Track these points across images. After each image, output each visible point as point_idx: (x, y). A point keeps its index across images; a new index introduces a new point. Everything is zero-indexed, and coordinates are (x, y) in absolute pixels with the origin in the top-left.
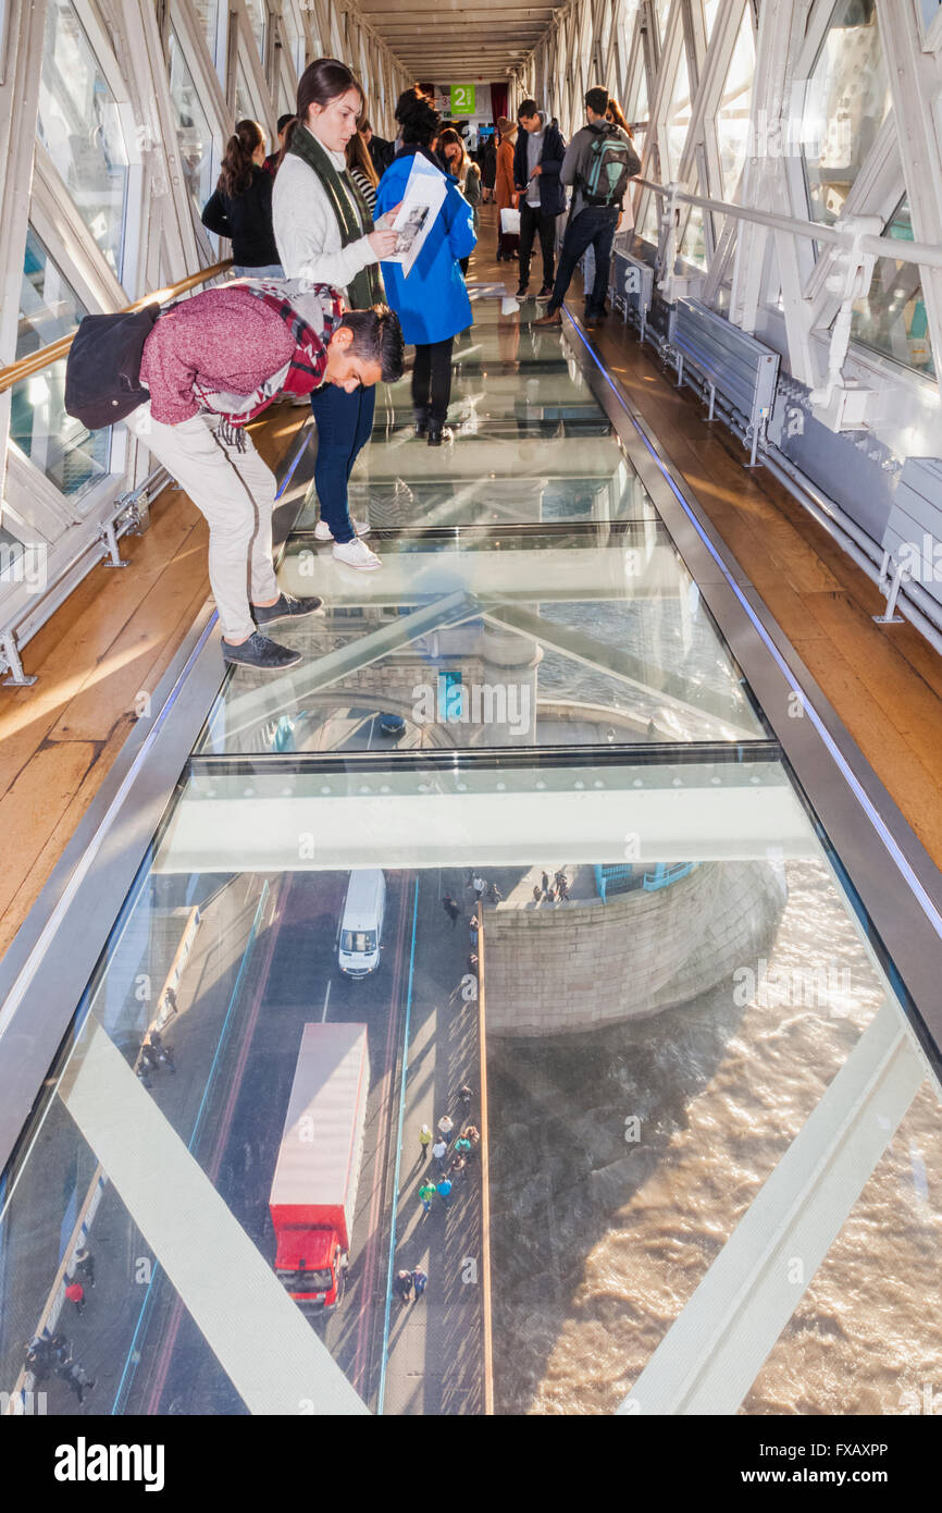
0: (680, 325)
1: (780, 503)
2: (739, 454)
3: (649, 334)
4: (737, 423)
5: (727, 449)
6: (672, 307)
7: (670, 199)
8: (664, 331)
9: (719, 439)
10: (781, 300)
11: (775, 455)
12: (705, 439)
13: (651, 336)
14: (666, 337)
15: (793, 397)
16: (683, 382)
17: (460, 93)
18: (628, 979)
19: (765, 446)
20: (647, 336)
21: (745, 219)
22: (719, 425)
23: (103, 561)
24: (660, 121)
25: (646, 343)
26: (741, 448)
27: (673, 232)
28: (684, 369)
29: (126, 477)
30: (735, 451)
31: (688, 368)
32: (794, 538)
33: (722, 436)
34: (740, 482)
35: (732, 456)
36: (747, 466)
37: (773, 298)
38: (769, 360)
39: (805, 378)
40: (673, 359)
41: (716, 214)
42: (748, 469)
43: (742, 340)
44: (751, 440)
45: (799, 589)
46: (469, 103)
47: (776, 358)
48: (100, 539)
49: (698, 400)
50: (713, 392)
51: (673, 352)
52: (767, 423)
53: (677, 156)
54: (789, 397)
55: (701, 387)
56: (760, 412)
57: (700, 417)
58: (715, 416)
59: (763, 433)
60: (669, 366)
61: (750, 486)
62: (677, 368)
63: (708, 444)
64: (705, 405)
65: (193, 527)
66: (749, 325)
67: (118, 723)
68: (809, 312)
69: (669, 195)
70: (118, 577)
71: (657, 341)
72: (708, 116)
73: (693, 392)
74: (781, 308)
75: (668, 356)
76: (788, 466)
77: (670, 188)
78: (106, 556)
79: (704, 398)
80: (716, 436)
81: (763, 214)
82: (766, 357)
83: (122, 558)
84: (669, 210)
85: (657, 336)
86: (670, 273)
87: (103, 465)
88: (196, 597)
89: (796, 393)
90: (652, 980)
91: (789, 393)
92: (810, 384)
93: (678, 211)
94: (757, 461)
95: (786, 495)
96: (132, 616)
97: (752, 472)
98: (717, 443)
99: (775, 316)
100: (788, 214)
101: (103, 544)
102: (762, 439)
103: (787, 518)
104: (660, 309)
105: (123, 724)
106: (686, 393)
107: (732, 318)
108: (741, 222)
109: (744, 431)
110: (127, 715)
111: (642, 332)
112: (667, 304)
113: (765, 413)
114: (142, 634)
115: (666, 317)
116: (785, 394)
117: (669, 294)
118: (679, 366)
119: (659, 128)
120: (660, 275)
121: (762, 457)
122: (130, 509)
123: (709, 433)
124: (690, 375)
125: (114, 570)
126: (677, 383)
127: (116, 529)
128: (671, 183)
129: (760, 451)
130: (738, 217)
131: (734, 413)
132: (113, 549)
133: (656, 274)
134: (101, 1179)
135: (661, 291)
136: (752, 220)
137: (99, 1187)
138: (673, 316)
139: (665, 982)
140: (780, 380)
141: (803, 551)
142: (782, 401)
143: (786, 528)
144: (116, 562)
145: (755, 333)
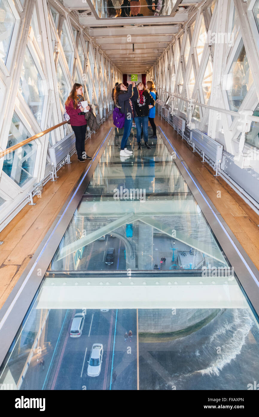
0: (193, 136)
1: (226, 188)
2: (212, 172)
3: (185, 137)
4: (211, 163)
5: (209, 170)
6: (191, 131)
7: (190, 103)
8: (189, 137)
9: (206, 167)
10: (222, 130)
11: (223, 173)
12: (202, 167)
13: (185, 138)
14: (190, 138)
15: (227, 157)
16: (195, 151)
17: (134, 76)
18: (181, 315)
19: (220, 170)
20: (184, 138)
21: (211, 109)
22: (206, 163)
23: (28, 203)
24: (187, 84)
25: (184, 140)
26: (213, 170)
27: (191, 111)
28: (195, 147)
29: (38, 178)
30: (211, 171)
31: (196, 147)
32: (231, 199)
33: (207, 167)
34: (213, 181)
35: (210, 173)
36: (215, 176)
37: (220, 130)
38: (220, 147)
39: (231, 152)
40: (192, 144)
41: (202, 107)
42: (215, 177)
43: (211, 141)
44: (216, 168)
45: (234, 215)
46: (136, 78)
47: (222, 147)
48: (28, 197)
49: (199, 156)
50: (204, 154)
51: (192, 143)
52: (220, 164)
53: (191, 93)
54: (226, 157)
55: (200, 152)
56: (218, 161)
57: (200, 161)
58: (204, 161)
59: (219, 167)
60: (190, 146)
61: (216, 181)
62: (193, 147)
63: (203, 169)
64: (201, 157)
65: (56, 193)
66: (213, 137)
67: (25, 258)
68: (231, 134)
69: (190, 102)
70: (32, 208)
71: (187, 140)
72: (200, 83)
73: (198, 154)
74: (223, 132)
75: (190, 143)
76: (227, 177)
77: (190, 101)
78: (29, 202)
79: (201, 155)
80: (205, 166)
81: (216, 108)
82: (219, 146)
83: (34, 202)
84: (190, 106)
85: (187, 138)
86: (190, 122)
87: (31, 175)
88: (54, 215)
89: (228, 156)
90: (187, 315)
91: (226, 156)
92: (233, 154)
93: (192, 106)
94: (218, 174)
95: (227, 185)
96: (34, 222)
97: (216, 178)
98: (205, 168)
99: (221, 135)
100: (224, 108)
101: (28, 198)
102: (219, 169)
103: (228, 192)
104: (187, 131)
105: (27, 259)
106: (196, 154)
107: (208, 135)
108: (210, 110)
109: (213, 165)
110: (29, 255)
111: (183, 137)
112: (189, 130)
113: (220, 161)
114: (37, 227)
115: (189, 133)
116: (225, 156)
117: (190, 127)
118: (193, 146)
119: (186, 85)
120: (187, 122)
121: (219, 173)
122: (38, 187)
123: (203, 166)
124: (197, 149)
125: (31, 206)
126: (193, 151)
127: (33, 194)
128: (190, 99)
129: (218, 171)
130: (209, 108)
131: (210, 160)
132: (31, 200)
133: (186, 122)
134: (28, 363)
135: (188, 127)
136: (214, 110)
137: (27, 365)
138: (191, 133)
139: (191, 316)
140: (224, 152)
141: (234, 203)
142: (224, 158)
143: (228, 195)
144: (32, 203)
145: (215, 139)
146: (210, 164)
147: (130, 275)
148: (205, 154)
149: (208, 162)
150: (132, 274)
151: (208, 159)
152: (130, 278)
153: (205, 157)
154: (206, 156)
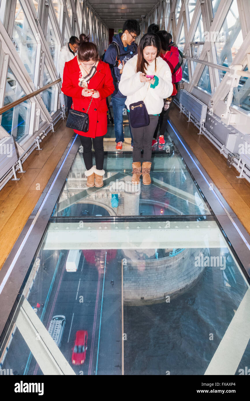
146: (195, 124)
147: (114, 220)
148: (191, 114)
149: (193, 122)
150: (116, 219)
151: (193, 118)
152: (114, 223)
153: (190, 117)
154: (192, 116)
